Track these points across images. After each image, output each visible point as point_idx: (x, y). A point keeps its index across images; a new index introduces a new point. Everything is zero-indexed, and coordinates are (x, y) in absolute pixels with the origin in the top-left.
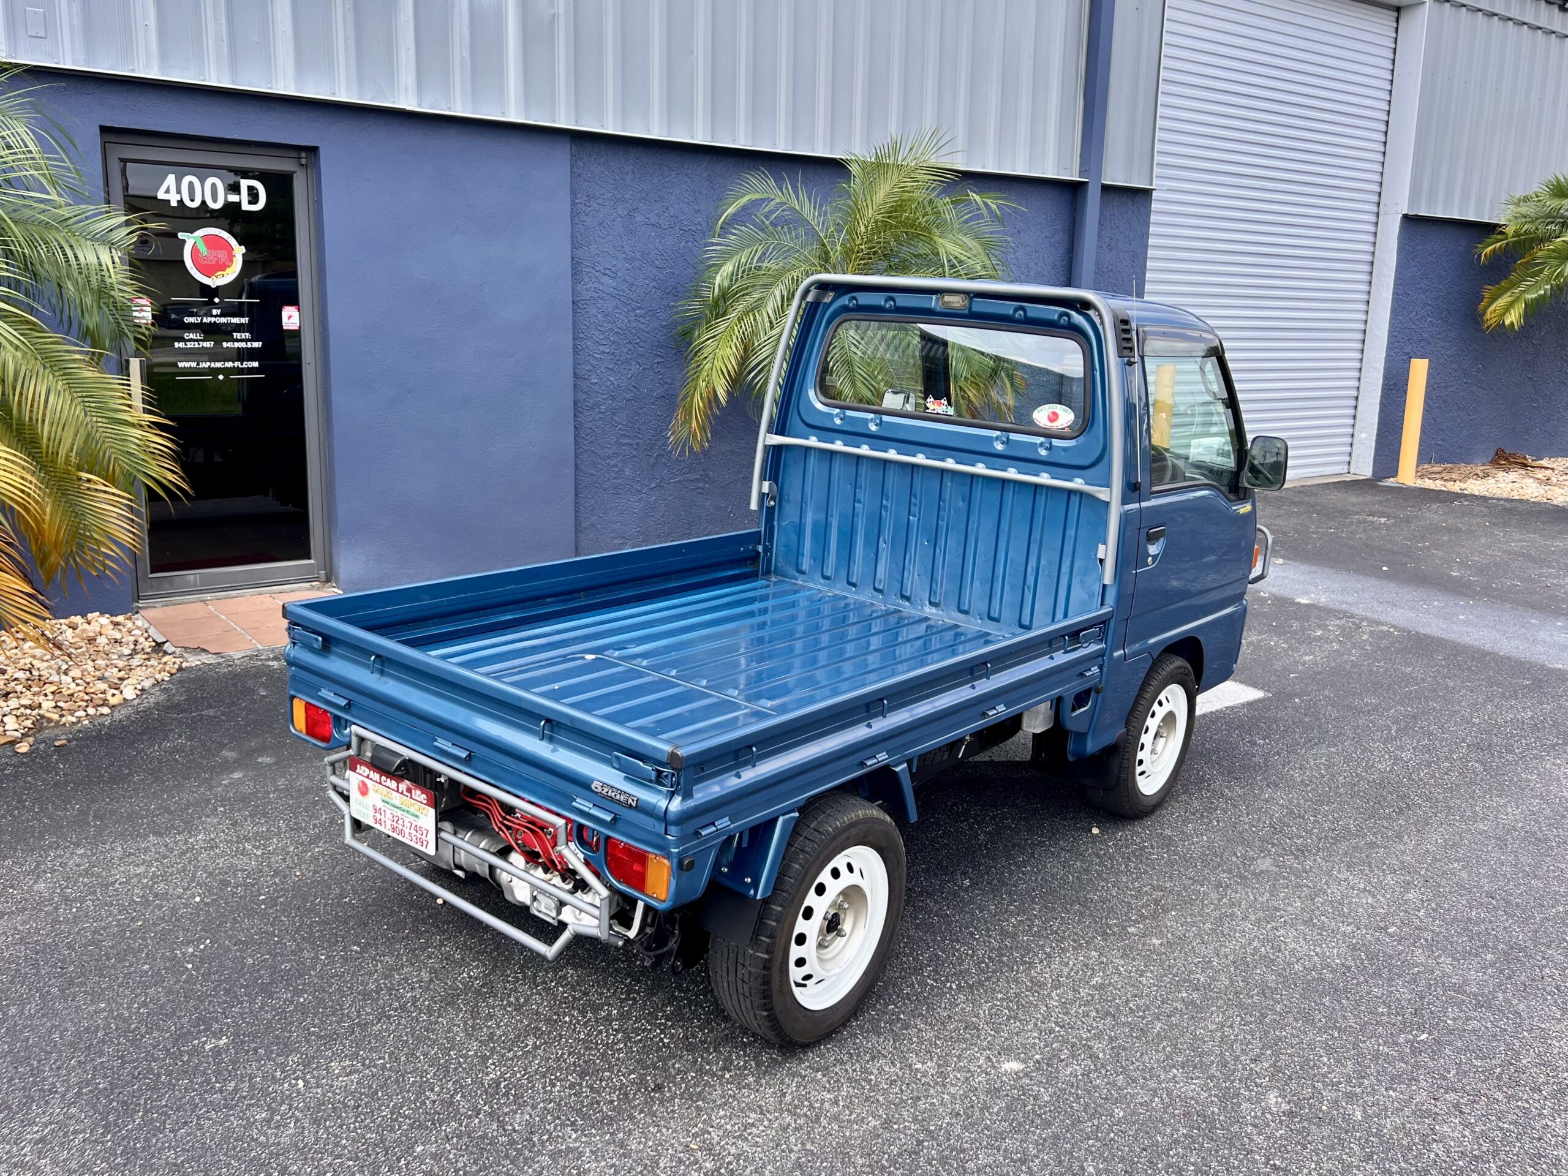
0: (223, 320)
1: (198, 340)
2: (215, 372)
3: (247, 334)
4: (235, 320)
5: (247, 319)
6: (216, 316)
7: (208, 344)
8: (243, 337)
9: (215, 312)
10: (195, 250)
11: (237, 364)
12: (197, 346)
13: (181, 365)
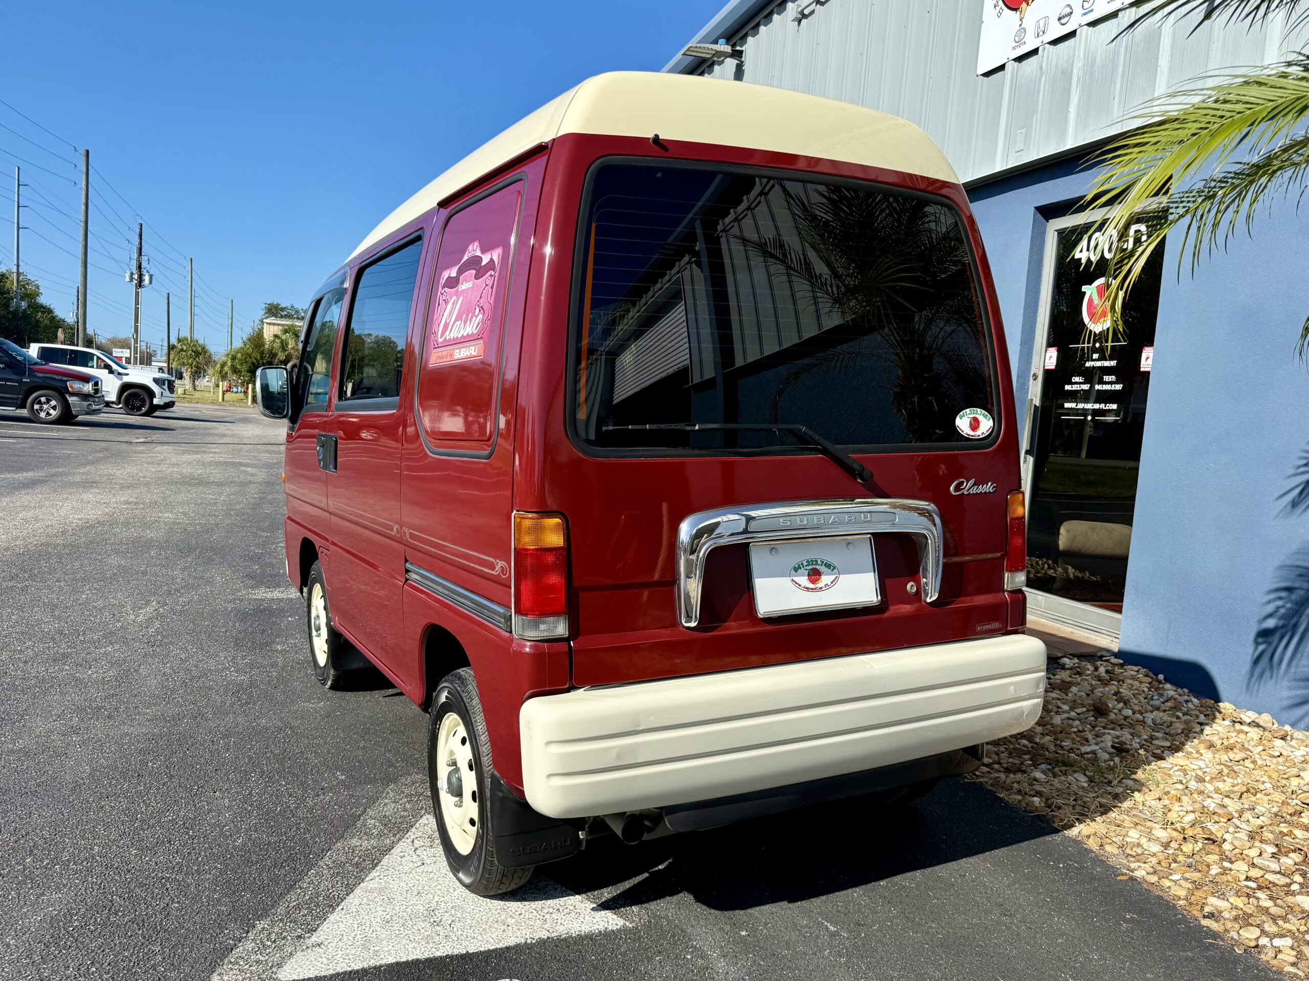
0: (1099, 364)
1: (1080, 383)
2: (1085, 412)
3: (1113, 377)
4: (1107, 364)
5: (1115, 362)
6: (1094, 360)
7: (1086, 387)
8: (1110, 380)
9: (1095, 356)
10: (1091, 301)
11: (1102, 406)
12: (1079, 389)
13: (1067, 405)
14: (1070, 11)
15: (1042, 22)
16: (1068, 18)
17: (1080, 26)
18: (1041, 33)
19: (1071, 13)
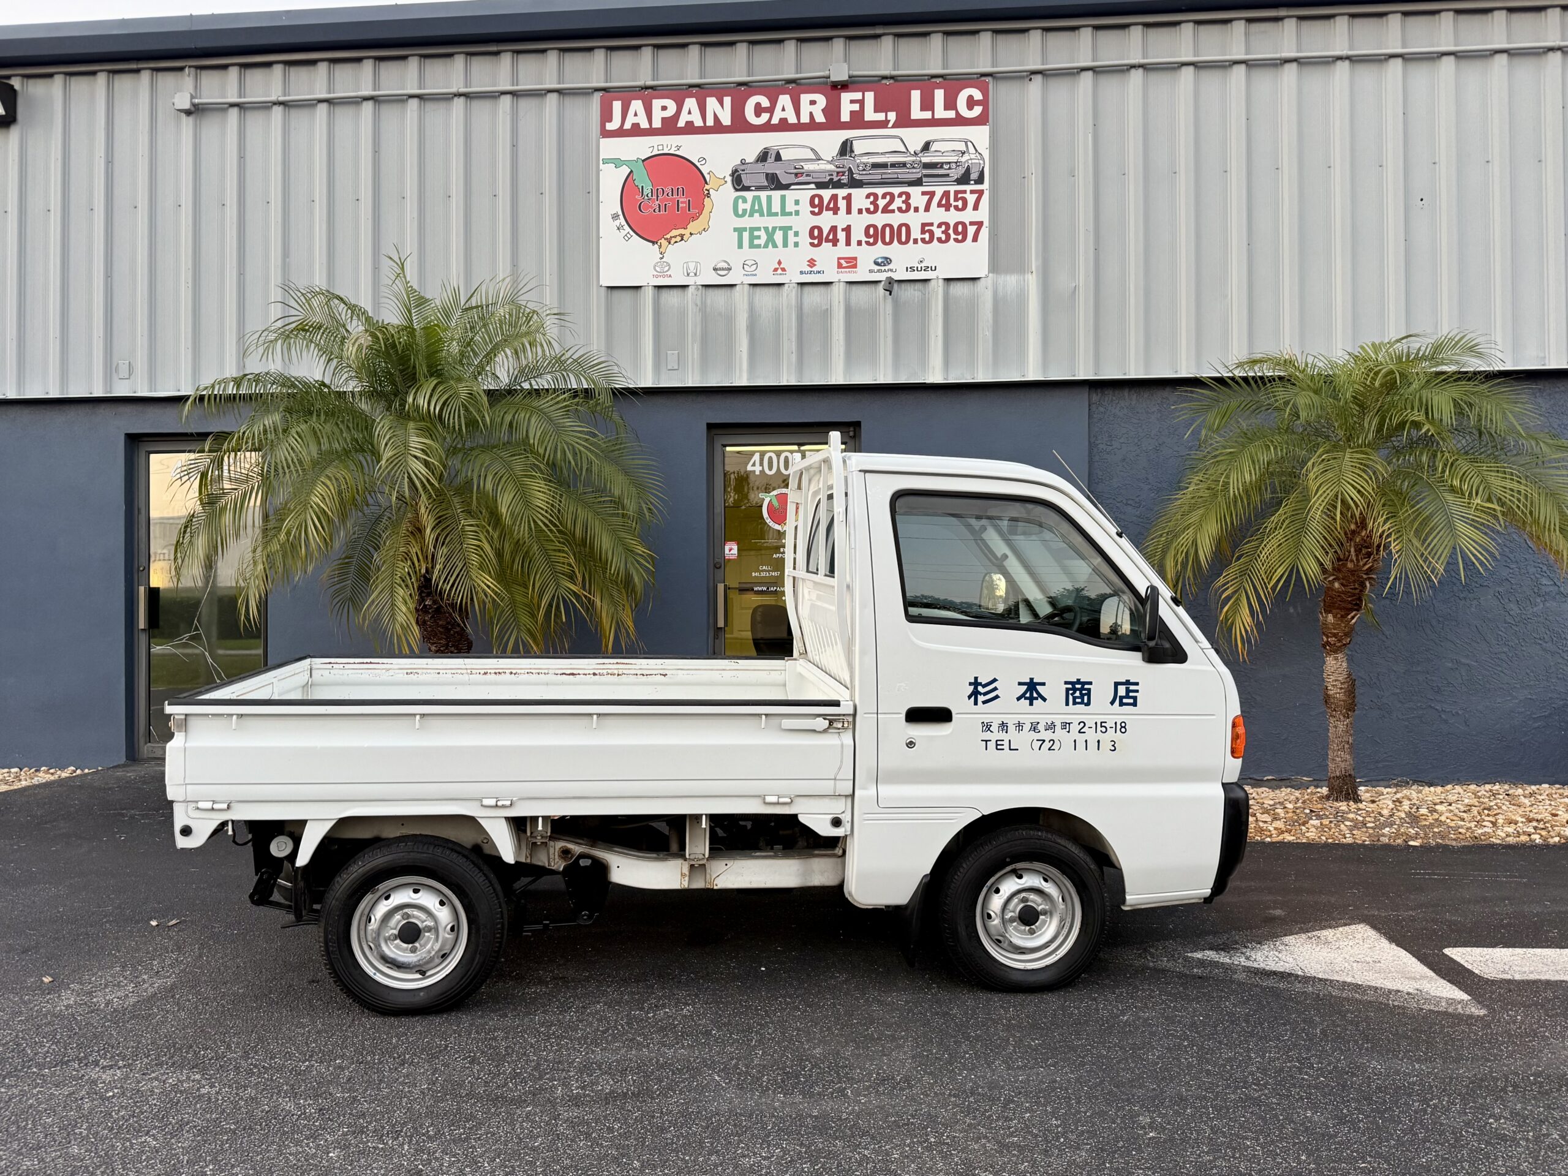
1: (769, 571)
10: (770, 505)
12: (767, 575)
14: (727, 266)
15: (692, 266)
16: (726, 272)
17: (742, 284)
18: (692, 274)
19: (730, 269)
